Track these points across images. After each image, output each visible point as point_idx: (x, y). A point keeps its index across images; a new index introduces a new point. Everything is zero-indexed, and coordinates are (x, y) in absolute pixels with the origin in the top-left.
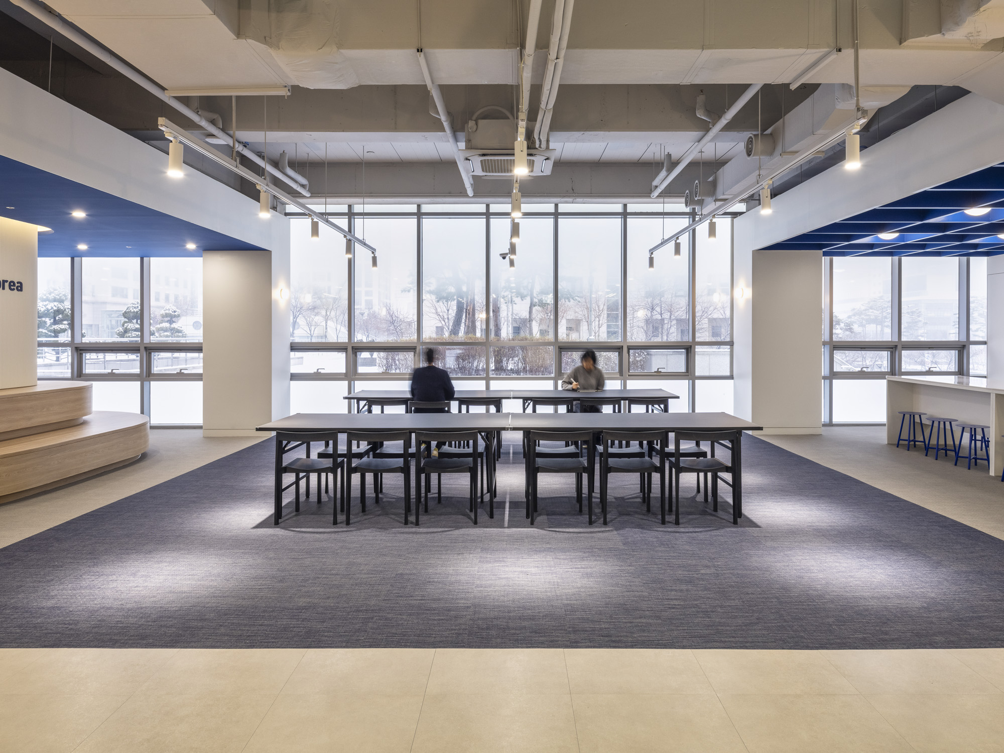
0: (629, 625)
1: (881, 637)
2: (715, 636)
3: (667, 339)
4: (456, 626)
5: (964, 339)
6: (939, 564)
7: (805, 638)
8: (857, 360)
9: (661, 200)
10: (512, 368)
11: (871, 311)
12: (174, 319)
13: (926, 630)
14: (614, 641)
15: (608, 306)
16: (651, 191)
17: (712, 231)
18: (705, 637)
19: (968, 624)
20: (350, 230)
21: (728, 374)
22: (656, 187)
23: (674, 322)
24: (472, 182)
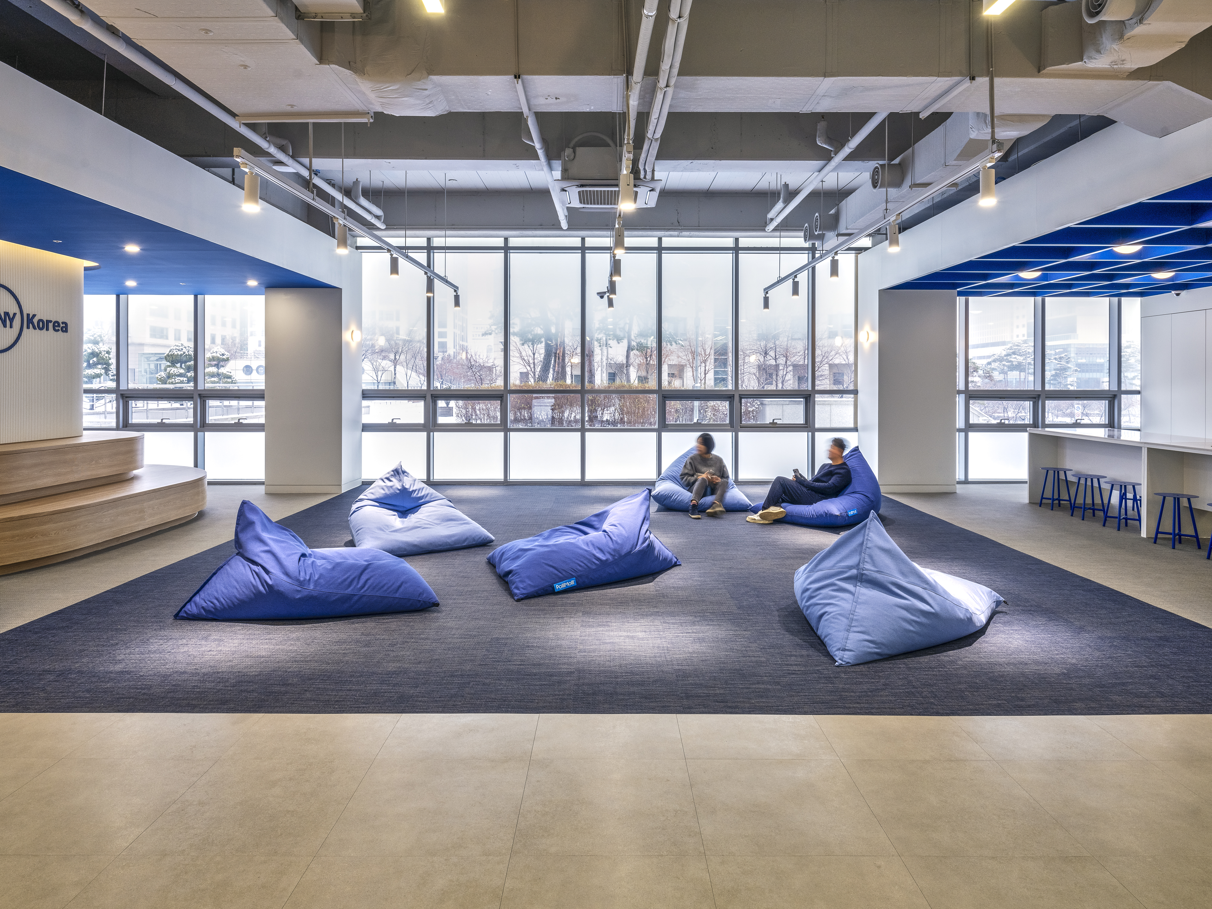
0: (745, 690)
1: (1017, 703)
2: (838, 702)
3: (782, 387)
4: (560, 691)
5: (1115, 388)
6: (1082, 629)
7: (935, 705)
8: (998, 411)
9: (778, 234)
10: (609, 419)
11: (1014, 356)
12: (221, 363)
13: (1065, 696)
14: (730, 707)
15: (715, 350)
16: (766, 224)
17: (834, 270)
18: (827, 703)
19: (1111, 691)
20: (429, 265)
21: (851, 425)
22: (772, 220)
23: (791, 368)
24: (567, 214)
